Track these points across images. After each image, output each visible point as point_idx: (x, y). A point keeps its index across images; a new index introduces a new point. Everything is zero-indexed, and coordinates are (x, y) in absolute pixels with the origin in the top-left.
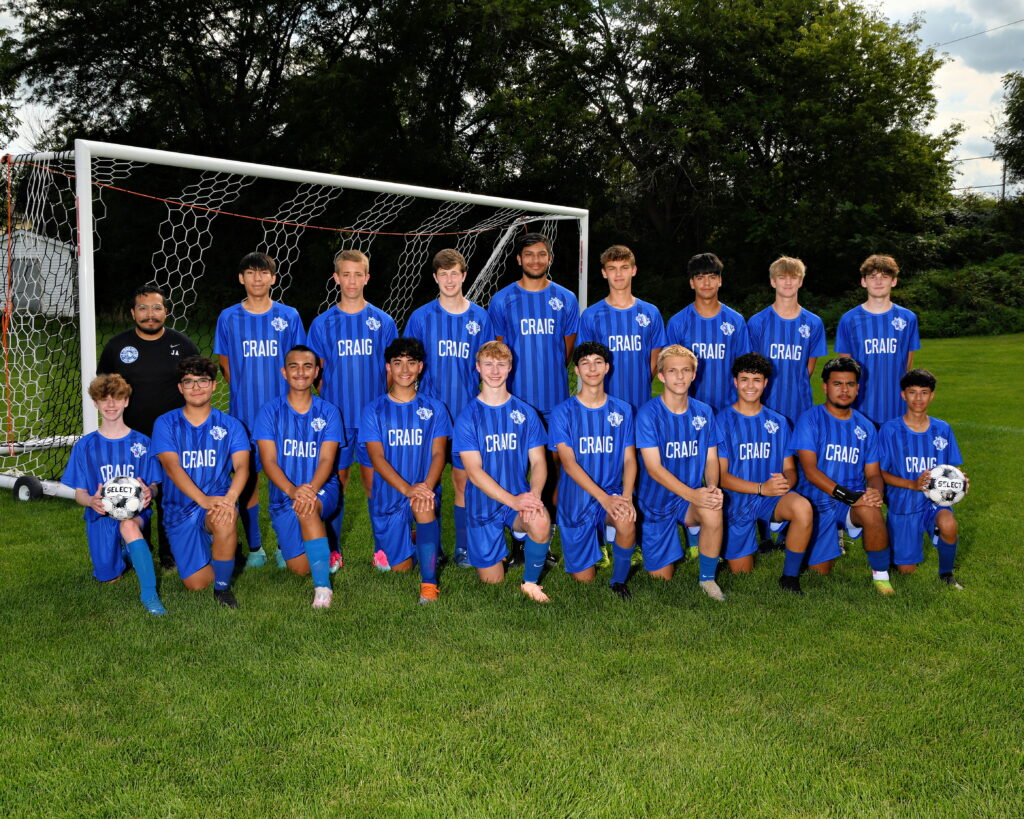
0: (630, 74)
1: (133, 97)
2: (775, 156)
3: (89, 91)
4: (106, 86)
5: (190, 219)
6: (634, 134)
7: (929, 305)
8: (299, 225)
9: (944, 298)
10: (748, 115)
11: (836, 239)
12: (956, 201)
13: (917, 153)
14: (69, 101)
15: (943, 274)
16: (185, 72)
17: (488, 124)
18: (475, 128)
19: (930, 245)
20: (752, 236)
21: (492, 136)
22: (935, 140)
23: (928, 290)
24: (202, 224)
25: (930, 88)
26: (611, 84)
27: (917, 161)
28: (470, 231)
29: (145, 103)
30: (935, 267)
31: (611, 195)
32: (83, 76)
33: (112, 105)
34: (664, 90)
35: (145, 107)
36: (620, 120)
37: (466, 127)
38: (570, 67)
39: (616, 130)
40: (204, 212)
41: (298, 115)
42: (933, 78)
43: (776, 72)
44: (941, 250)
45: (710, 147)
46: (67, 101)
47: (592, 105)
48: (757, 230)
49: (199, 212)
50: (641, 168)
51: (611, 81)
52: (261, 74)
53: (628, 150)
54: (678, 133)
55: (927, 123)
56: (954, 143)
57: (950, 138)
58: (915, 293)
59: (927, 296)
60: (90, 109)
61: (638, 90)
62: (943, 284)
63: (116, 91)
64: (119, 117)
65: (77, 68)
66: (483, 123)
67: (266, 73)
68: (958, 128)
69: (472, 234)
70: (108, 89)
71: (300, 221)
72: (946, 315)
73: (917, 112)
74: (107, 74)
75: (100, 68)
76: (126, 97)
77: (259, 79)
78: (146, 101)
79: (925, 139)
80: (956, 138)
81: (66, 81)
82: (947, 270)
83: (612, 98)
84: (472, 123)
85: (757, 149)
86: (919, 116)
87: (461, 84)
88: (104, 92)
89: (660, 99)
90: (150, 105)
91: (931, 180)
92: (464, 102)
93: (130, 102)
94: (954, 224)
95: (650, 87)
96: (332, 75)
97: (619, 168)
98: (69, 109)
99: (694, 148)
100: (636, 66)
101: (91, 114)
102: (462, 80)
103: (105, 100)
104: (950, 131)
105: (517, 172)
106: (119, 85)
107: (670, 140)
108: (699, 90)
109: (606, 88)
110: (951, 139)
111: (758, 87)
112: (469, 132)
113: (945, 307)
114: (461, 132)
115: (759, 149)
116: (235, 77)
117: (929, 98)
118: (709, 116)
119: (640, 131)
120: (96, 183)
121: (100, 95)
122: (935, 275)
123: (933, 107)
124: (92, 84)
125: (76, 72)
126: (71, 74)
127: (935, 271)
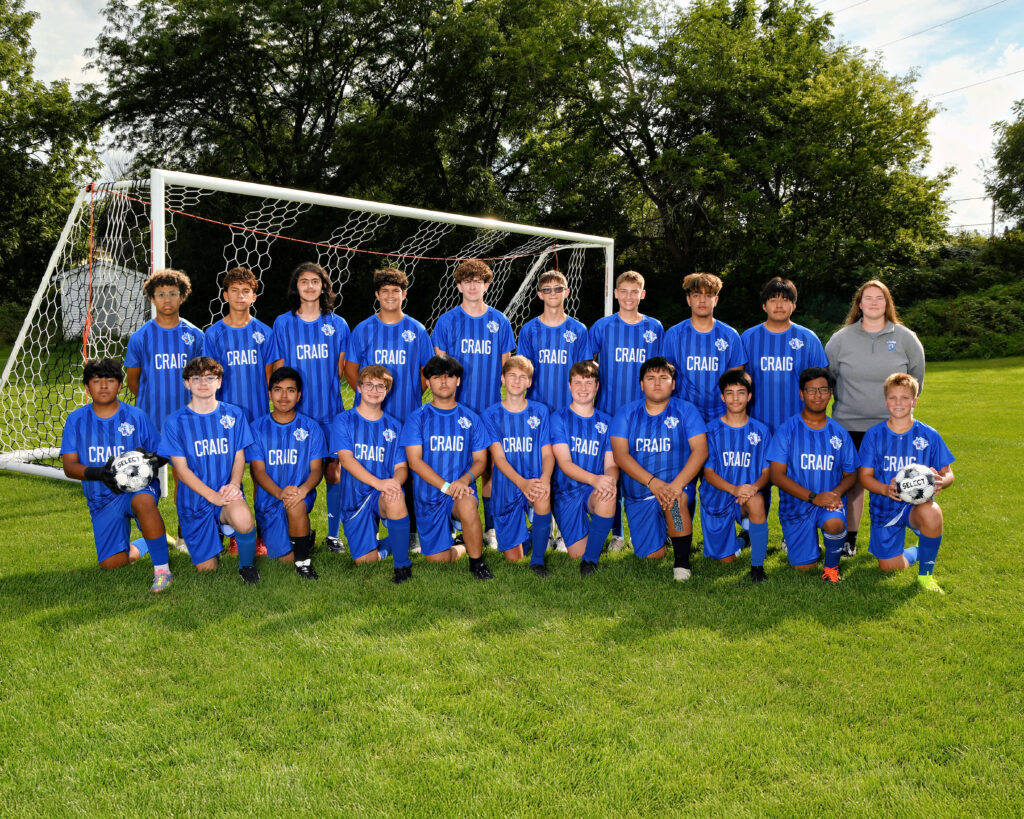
0: (651, 121)
1: (202, 142)
2: (783, 196)
3: (163, 138)
4: (178, 133)
5: (251, 242)
6: (655, 174)
7: (926, 332)
8: (349, 249)
9: (939, 325)
10: (761, 157)
11: (841, 270)
12: (950, 237)
13: (913, 192)
14: (146, 146)
15: (938, 303)
16: (249, 119)
17: (522, 166)
18: (510, 169)
19: (927, 276)
20: (763, 267)
21: (526, 177)
22: (930, 182)
23: (925, 318)
24: (262, 246)
25: (926, 134)
26: (635, 129)
27: (914, 199)
28: (506, 257)
29: (212, 147)
30: (931, 297)
31: (635, 230)
32: (158, 124)
33: (183, 149)
34: (682, 135)
35: (212, 151)
36: (643, 162)
37: (502, 169)
38: (597, 114)
39: (638, 171)
40: (264, 237)
41: (349, 158)
42: (928, 126)
43: (785, 119)
44: (937, 281)
45: (725, 186)
46: (144, 147)
47: (617, 149)
48: (767, 262)
49: (260, 236)
50: (661, 205)
51: (634, 126)
52: (316, 121)
53: (649, 189)
54: (695, 174)
55: (923, 166)
56: (947, 184)
57: (944, 179)
58: (913, 320)
59: (924, 323)
60: (165, 152)
61: (660, 136)
62: (939, 313)
63: (187, 136)
64: (189, 159)
65: (153, 117)
66: (518, 165)
67: (321, 121)
68: (952, 171)
69: (507, 260)
70: (180, 135)
71: (351, 246)
72: (942, 340)
73: (914, 156)
74: (179, 122)
75: (174, 116)
76: (196, 142)
77: (315, 126)
78: (213, 146)
79: (921, 181)
80: (949, 180)
81: (144, 128)
82: (942, 300)
83: (636, 143)
84: (507, 165)
85: (767, 188)
86: (915, 160)
87: (498, 130)
88: (177, 137)
89: (679, 144)
90: (216, 149)
91: (927, 218)
92: (500, 146)
93: (199, 147)
94: (948, 257)
95: (670, 133)
96: (380, 122)
97: (641, 206)
98: (145, 153)
99: (710, 187)
100: (657, 113)
101: (165, 157)
102: (498, 126)
103: (177, 145)
104: (944, 173)
105: (549, 209)
106: (190, 131)
107: (688, 180)
108: (715, 135)
109: (629, 133)
110: (945, 181)
111: (769, 132)
112: (504, 172)
113: (940, 334)
114: (497, 173)
115: (769, 188)
116: (294, 124)
117: (924, 144)
118: (724, 158)
119: (661, 172)
120: (168, 210)
121: (173, 140)
122: (931, 304)
123: (928, 152)
124: (166, 131)
125: (152, 120)
126: (148, 122)
127: (931, 300)
